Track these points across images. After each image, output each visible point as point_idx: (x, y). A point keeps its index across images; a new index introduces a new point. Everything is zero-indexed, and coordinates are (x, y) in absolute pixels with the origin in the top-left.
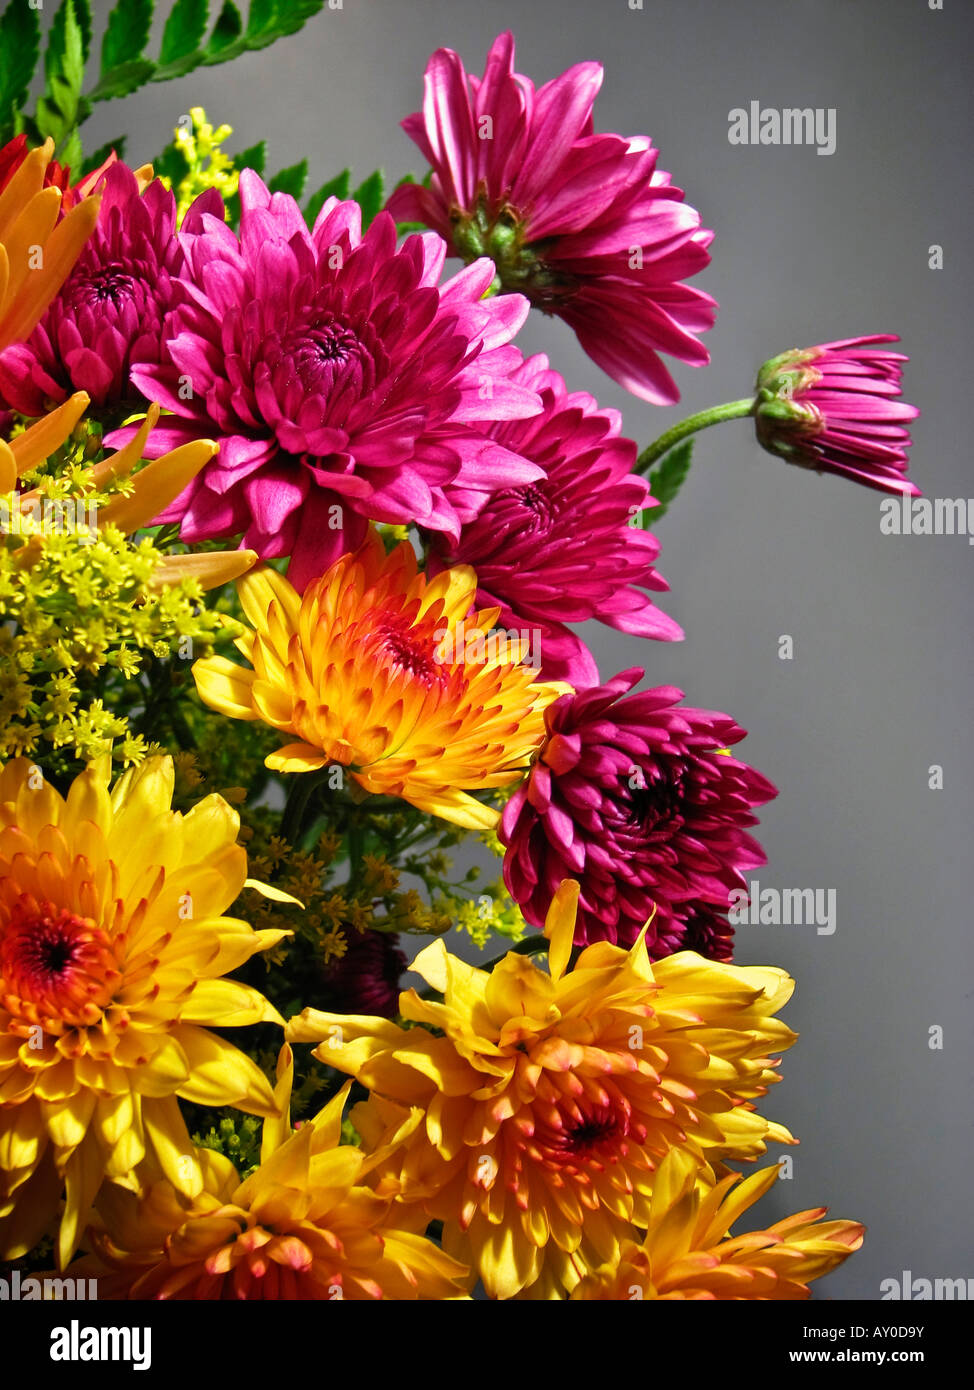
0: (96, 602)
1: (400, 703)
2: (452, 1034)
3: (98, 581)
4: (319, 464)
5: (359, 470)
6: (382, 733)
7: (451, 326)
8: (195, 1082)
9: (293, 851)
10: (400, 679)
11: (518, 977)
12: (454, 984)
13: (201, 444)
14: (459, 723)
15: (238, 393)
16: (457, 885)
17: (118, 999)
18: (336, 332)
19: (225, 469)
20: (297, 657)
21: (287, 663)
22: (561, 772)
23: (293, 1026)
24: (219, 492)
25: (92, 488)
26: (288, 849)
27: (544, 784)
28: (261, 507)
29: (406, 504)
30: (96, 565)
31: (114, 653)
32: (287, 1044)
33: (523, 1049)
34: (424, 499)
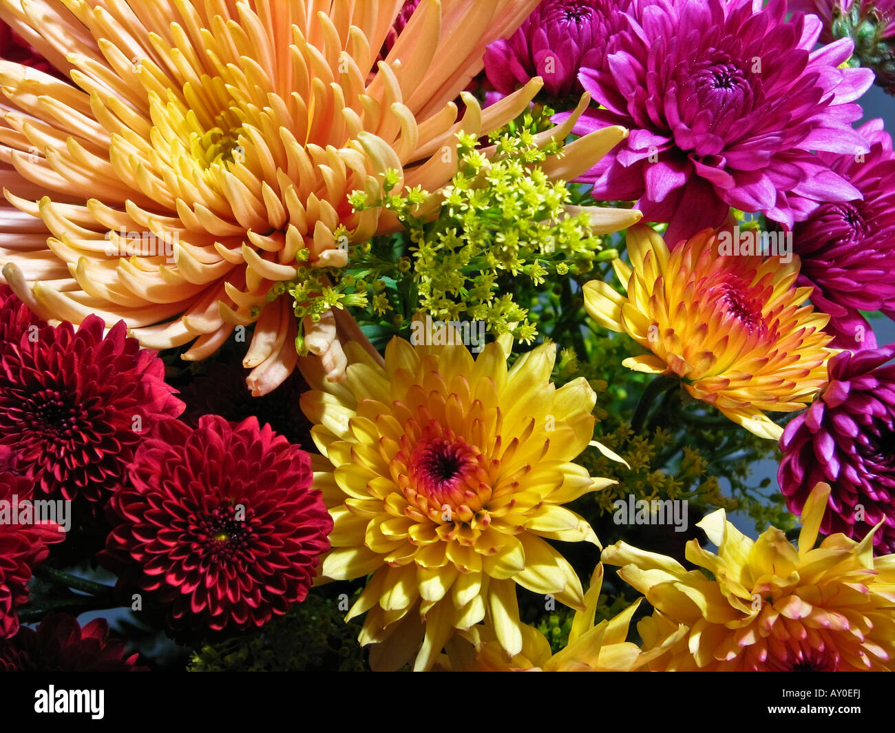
0: (516, 217)
1: (726, 338)
2: (719, 578)
3: (520, 203)
4: (701, 160)
5: (727, 168)
6: (709, 356)
7: (813, 80)
8: (528, 573)
9: (634, 434)
10: (730, 323)
11: (773, 544)
12: (727, 543)
13: (617, 129)
14: (767, 360)
15: (651, 99)
16: (753, 489)
17: (487, 507)
18: (730, 70)
19: (632, 150)
20: (659, 293)
21: (651, 295)
22: (832, 406)
23: (608, 552)
24: (625, 166)
25: (534, 147)
26: (632, 432)
27: (818, 413)
28: (652, 183)
29: (757, 199)
30: (521, 192)
31: (529, 266)
32: (601, 563)
33: (771, 599)
34: (770, 197)
